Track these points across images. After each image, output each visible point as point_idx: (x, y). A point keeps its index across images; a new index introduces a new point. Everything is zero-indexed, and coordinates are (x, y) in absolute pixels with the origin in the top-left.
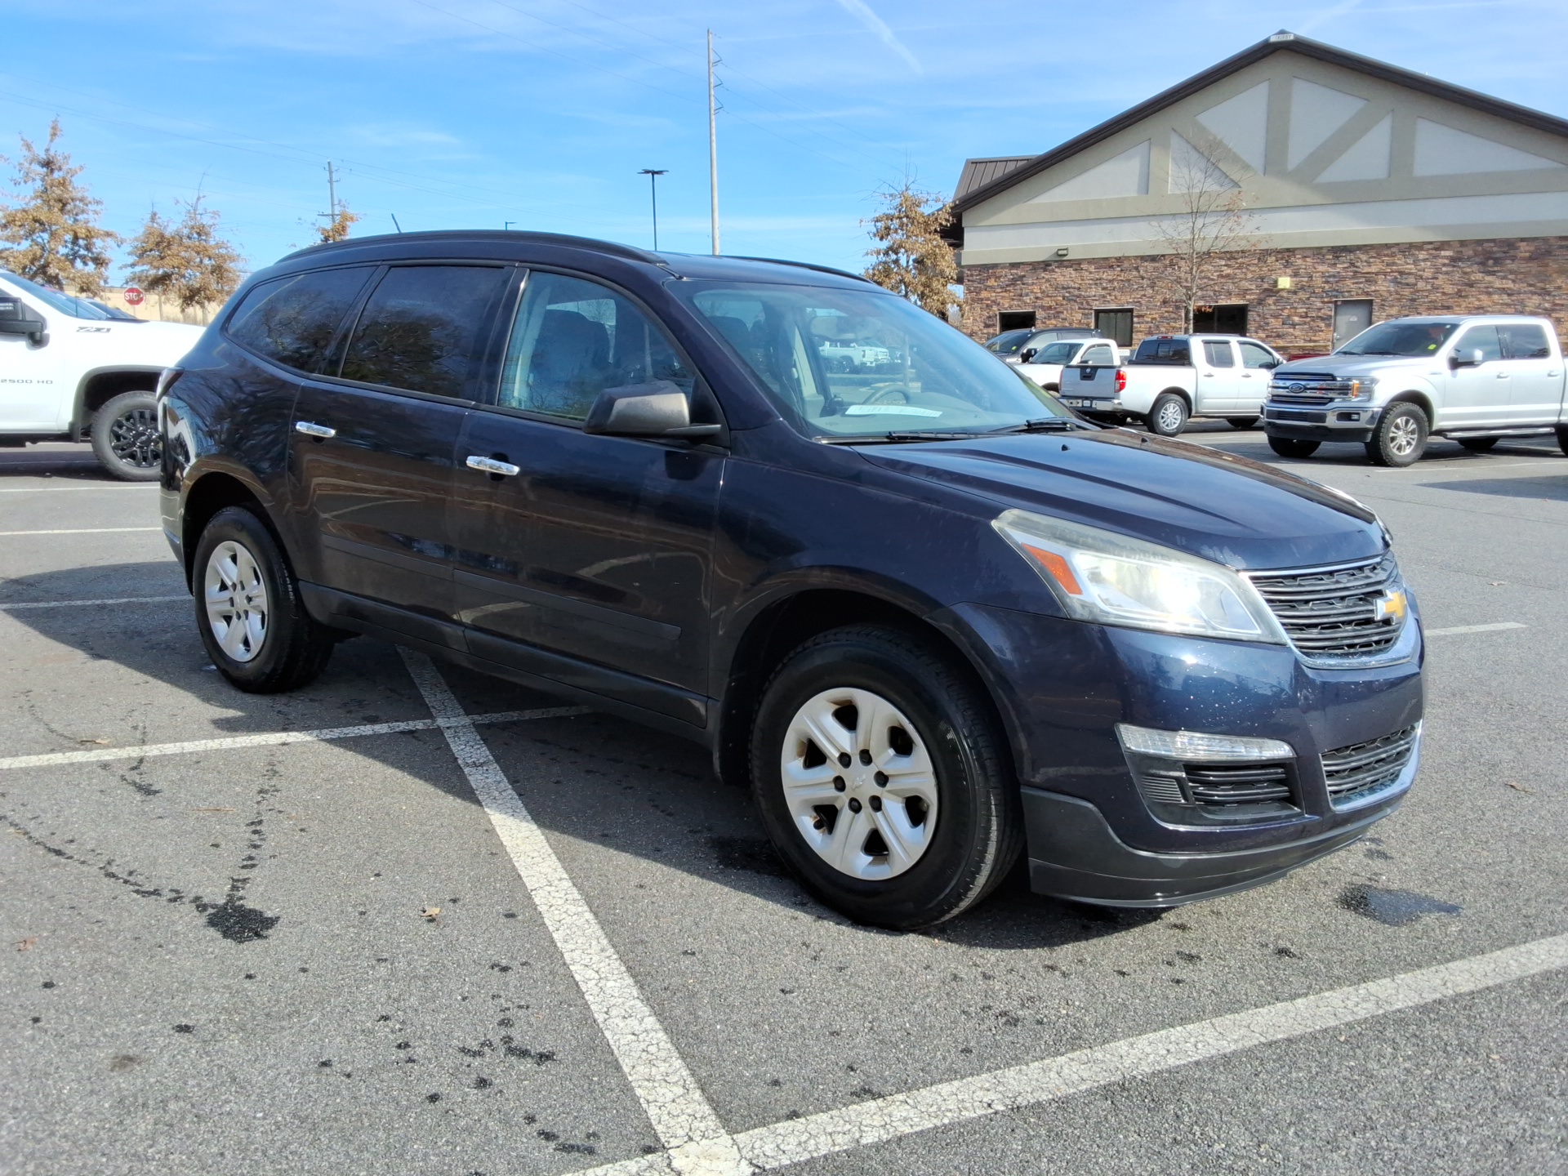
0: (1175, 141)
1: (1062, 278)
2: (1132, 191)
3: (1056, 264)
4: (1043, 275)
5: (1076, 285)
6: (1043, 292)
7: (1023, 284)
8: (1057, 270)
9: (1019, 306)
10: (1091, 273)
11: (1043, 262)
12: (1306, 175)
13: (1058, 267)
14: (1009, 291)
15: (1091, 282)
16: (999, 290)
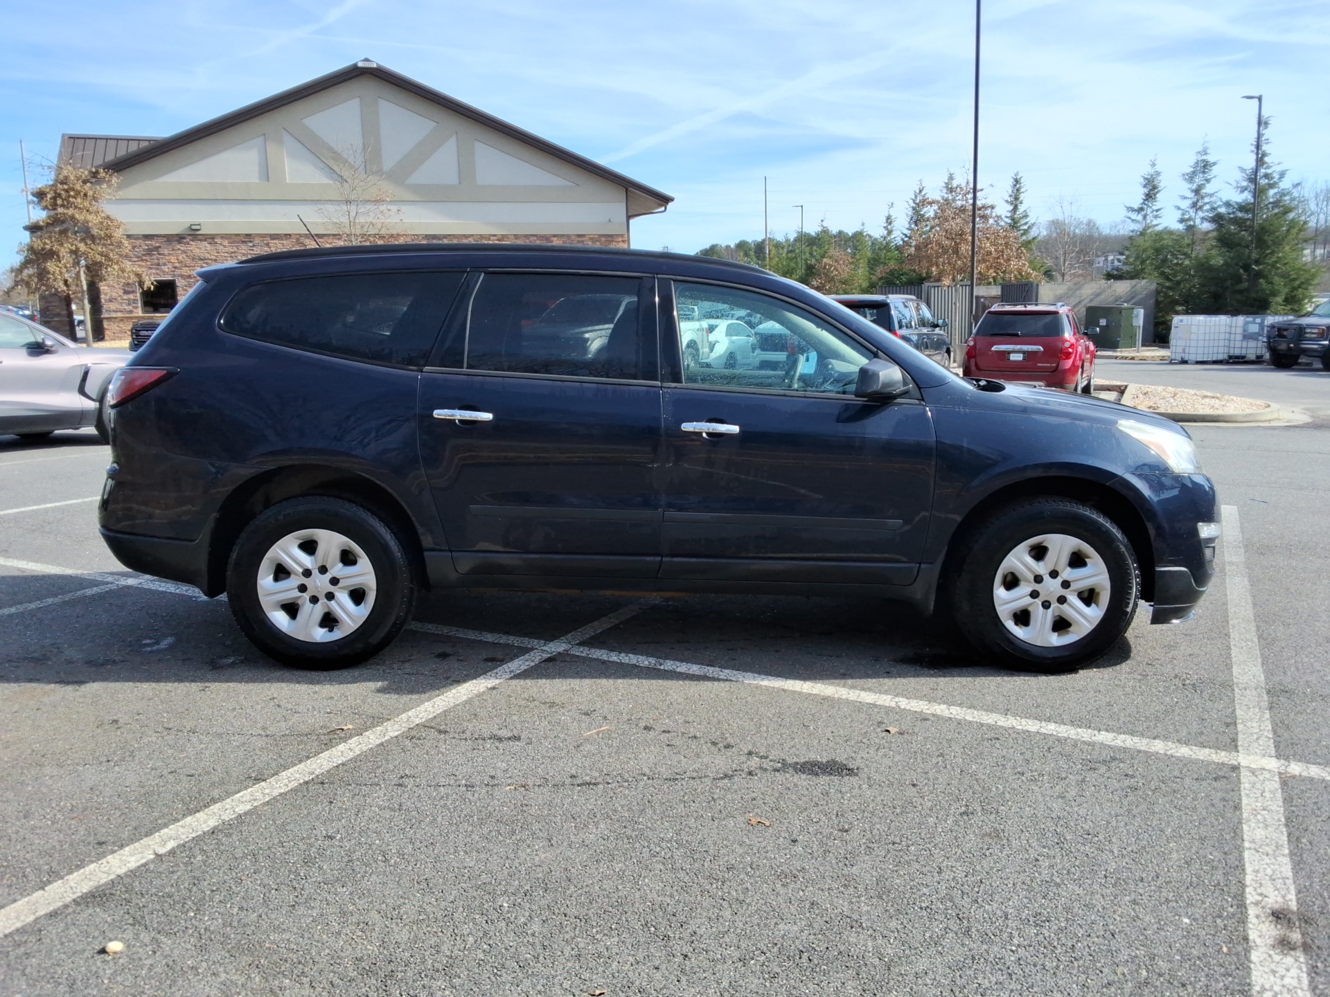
0: (287, 138)
1: (198, 250)
2: (254, 178)
3: (191, 238)
4: (178, 247)
5: (213, 257)
6: (180, 262)
7: (159, 254)
8: (191, 243)
9: (157, 274)
10: (225, 246)
11: (177, 235)
12: (399, 175)
13: (192, 240)
14: (146, 260)
15: (226, 254)
16: (136, 259)
